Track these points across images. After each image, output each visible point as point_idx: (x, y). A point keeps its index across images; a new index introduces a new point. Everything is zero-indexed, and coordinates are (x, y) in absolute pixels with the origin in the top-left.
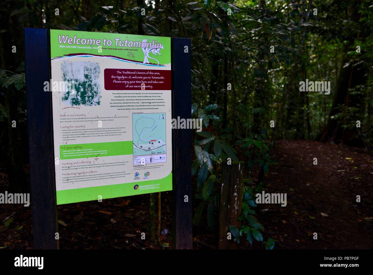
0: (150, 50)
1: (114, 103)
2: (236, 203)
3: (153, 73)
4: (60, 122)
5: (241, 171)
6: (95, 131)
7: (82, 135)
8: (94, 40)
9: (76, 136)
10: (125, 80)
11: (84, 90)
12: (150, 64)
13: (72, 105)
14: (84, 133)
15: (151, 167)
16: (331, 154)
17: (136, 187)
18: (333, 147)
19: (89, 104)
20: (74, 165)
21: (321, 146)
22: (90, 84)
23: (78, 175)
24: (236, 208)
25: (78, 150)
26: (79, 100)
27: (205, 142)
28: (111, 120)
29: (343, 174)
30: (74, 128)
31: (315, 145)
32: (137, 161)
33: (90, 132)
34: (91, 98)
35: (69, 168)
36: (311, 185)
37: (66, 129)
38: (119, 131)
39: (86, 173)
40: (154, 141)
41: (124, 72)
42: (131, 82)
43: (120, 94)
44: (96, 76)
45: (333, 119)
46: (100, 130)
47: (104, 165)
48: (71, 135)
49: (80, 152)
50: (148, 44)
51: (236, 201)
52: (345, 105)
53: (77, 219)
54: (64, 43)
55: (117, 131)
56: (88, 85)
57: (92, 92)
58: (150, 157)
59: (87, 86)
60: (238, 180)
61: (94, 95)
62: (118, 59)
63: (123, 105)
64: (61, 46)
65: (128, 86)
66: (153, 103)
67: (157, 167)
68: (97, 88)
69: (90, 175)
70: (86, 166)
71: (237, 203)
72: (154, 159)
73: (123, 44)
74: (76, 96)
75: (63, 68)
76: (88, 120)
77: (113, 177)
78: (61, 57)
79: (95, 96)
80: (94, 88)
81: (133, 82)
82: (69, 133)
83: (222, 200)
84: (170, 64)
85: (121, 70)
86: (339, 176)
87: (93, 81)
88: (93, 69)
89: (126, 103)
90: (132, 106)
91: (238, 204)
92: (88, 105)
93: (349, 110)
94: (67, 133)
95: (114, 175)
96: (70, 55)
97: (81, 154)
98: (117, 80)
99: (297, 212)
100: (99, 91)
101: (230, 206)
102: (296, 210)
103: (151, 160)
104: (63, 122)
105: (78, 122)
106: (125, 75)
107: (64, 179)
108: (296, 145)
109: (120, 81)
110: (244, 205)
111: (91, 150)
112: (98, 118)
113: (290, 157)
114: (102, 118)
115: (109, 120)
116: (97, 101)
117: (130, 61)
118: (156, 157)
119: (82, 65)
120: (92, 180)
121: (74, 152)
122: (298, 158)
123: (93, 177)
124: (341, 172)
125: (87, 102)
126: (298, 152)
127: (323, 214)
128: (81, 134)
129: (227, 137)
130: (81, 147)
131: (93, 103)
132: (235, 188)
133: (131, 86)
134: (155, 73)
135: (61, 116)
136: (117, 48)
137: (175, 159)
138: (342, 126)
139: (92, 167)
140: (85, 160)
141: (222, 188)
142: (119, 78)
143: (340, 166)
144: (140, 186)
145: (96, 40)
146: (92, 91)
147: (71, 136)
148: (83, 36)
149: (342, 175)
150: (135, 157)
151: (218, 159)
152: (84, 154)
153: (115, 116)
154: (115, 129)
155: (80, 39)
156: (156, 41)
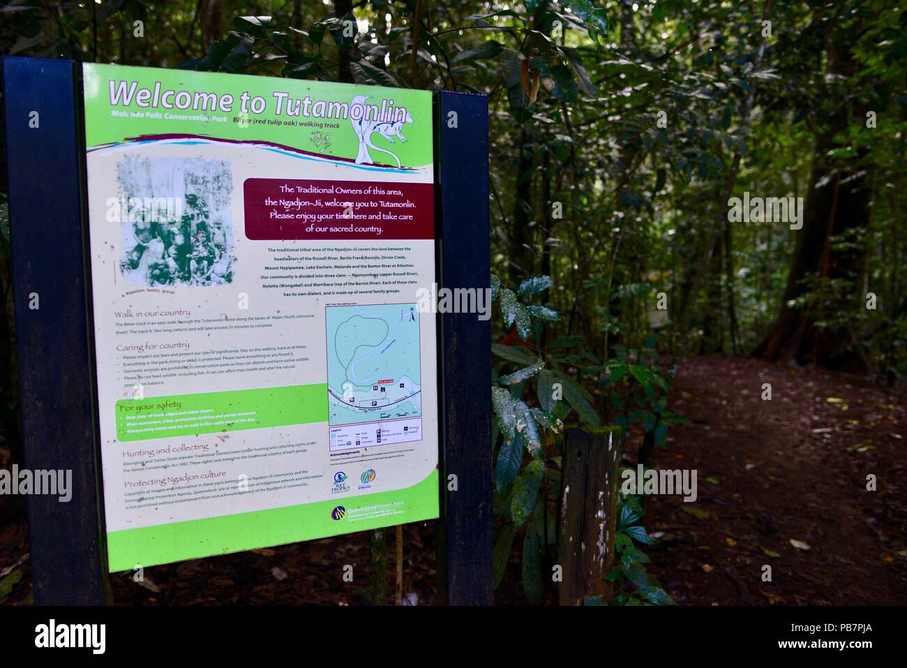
0: (375, 127)
1: (273, 277)
2: (601, 537)
3: (383, 192)
4: (117, 332)
5: (615, 453)
6: (220, 359)
7: (182, 371)
8: (214, 97)
9: (164, 373)
10: (304, 210)
11: (185, 240)
12: (375, 164)
13: (152, 284)
14: (186, 364)
15: (380, 456)
16: (792, 388)
17: (337, 513)
18: (793, 372)
19: (199, 279)
20: (158, 457)
21: (766, 371)
22: (203, 223)
23: (170, 485)
24: (602, 550)
25: (169, 414)
26: (170, 270)
27: (519, 377)
28: (263, 326)
29: (827, 438)
30: (157, 351)
31: (751, 367)
32: (340, 439)
33: (204, 360)
34: (205, 263)
35: (144, 465)
36: (756, 468)
37: (135, 353)
38: (287, 358)
39: (194, 477)
40: (388, 381)
41: (300, 189)
42: (322, 217)
43: (291, 250)
44: (219, 201)
45: (794, 306)
46: (233, 355)
47: (246, 454)
48: (149, 370)
49: (174, 418)
50: (369, 109)
51: (602, 532)
52: (821, 276)
53: (184, 572)
54: (126, 102)
55: (283, 357)
56: (198, 225)
57: (208, 245)
58: (376, 427)
59: (194, 228)
60: (606, 476)
61: (214, 254)
62: (282, 150)
63: (298, 281)
64: (115, 113)
65: (311, 229)
66: (384, 275)
67: (395, 454)
68: (224, 235)
69: (205, 484)
70: (194, 460)
71: (605, 536)
72: (387, 433)
73: (297, 109)
74: (163, 258)
75: (122, 176)
76: (198, 325)
77: (271, 486)
78: (116, 144)
79: (218, 258)
80: (214, 234)
81: (327, 216)
82: (144, 364)
83: (564, 530)
84: (431, 165)
85: (291, 183)
86: (818, 443)
87: (210, 215)
88: (210, 179)
89: (309, 276)
90: (325, 285)
91: (608, 539)
92: (197, 282)
93: (830, 286)
94: (136, 364)
95: (275, 482)
96: (143, 139)
97: (179, 423)
98: (281, 210)
99: (734, 539)
100: (229, 242)
101: (586, 545)
102: (730, 533)
103: (379, 436)
104: (123, 333)
105: (168, 333)
106: (304, 197)
107: (129, 498)
108: (706, 367)
109: (290, 213)
110: (621, 539)
111: (207, 411)
112: (227, 319)
113: (697, 399)
114: (237, 320)
115: (259, 326)
116: (225, 272)
117: (317, 158)
118: (394, 427)
119: (178, 169)
120: (213, 497)
121: (157, 419)
122: (717, 401)
123: (215, 490)
124: (821, 434)
125: (196, 273)
126: (714, 385)
127: (796, 544)
128: (179, 368)
129: (568, 361)
130: (177, 405)
131: (211, 277)
132: (600, 498)
133: (320, 229)
134: (390, 193)
135: (118, 315)
136: (279, 118)
137: (447, 432)
138: (816, 324)
139: (211, 461)
140: (190, 440)
141: (565, 500)
142: (287, 204)
143: (816, 418)
144: (348, 511)
145: (219, 97)
146: (209, 243)
147: (148, 374)
148: (181, 84)
149: (825, 441)
150: (334, 428)
151: (554, 421)
152: (189, 423)
153: (277, 315)
154: (277, 352)
155: (172, 93)
156: (391, 102)
